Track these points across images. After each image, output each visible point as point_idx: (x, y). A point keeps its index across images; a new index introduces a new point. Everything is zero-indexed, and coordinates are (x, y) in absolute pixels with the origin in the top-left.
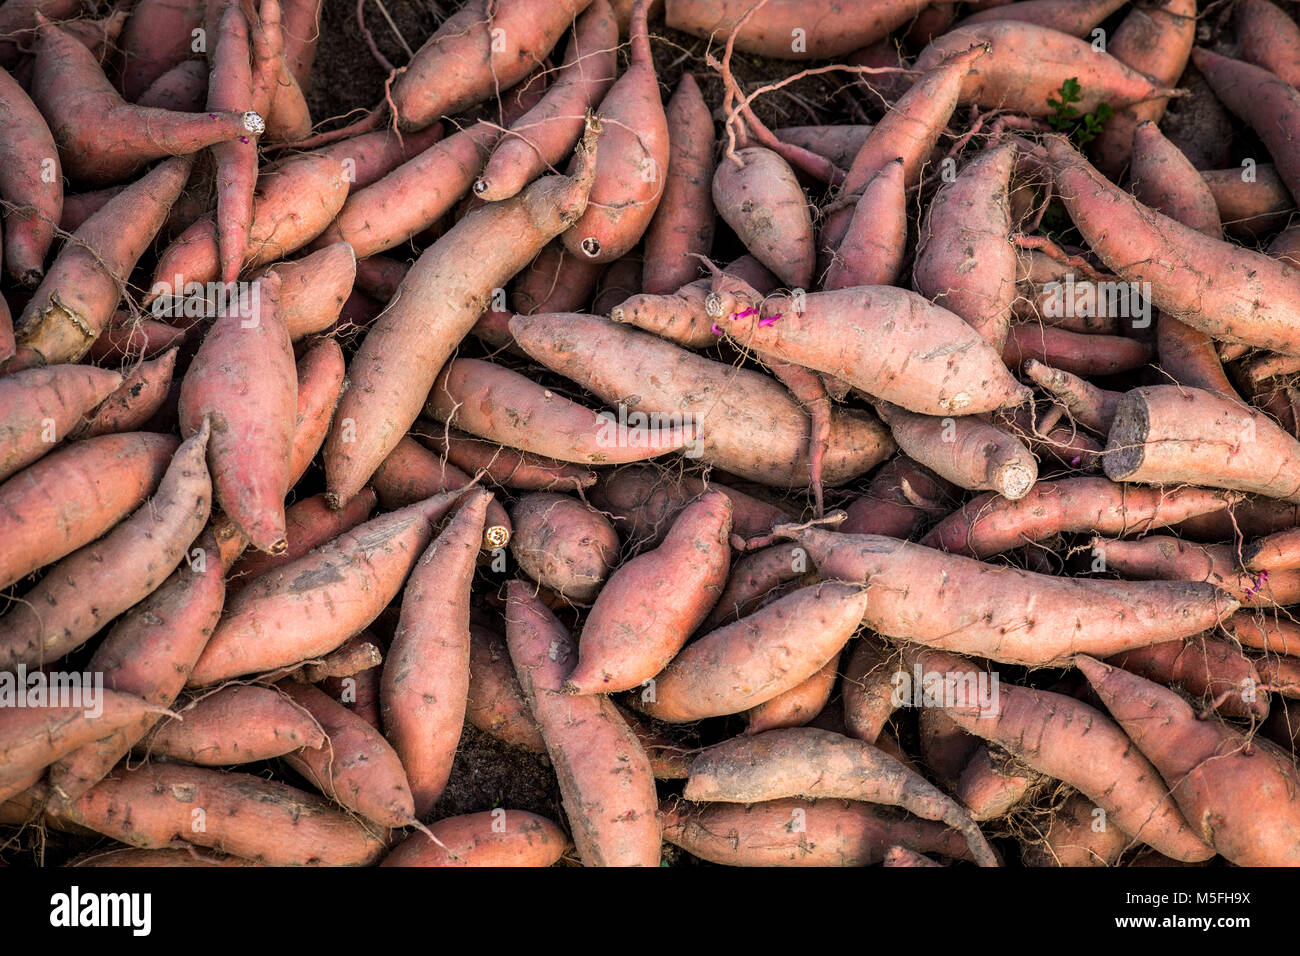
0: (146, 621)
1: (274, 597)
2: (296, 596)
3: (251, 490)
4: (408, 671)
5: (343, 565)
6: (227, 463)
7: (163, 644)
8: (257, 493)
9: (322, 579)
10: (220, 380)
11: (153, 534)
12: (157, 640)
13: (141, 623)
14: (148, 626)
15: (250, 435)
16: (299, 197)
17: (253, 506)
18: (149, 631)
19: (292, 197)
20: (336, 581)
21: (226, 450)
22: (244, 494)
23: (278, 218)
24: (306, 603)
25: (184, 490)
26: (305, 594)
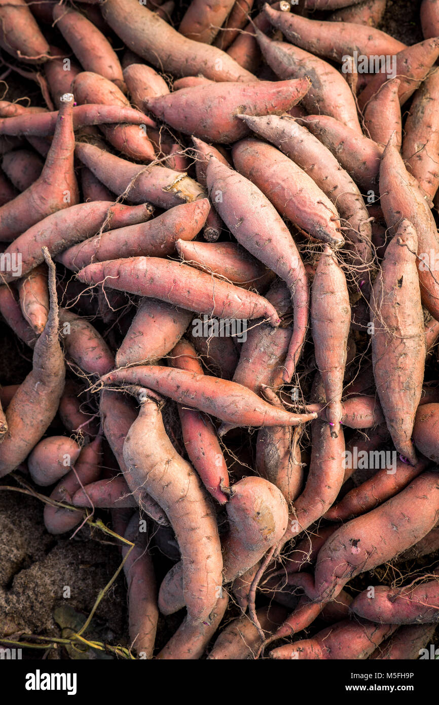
0: (341, 150)
1: (324, 97)
2: (324, 87)
3: (279, 92)
4: (357, 47)
5: (305, 69)
6: (261, 106)
7: (354, 141)
8: (280, 89)
9: (314, 77)
10: (215, 110)
11: (301, 139)
12: (352, 144)
13: (342, 153)
14: (344, 149)
15: (248, 94)
16: (101, 88)
17: (287, 91)
18: (346, 149)
19: (101, 91)
20: (315, 71)
21: (255, 106)
22: (281, 96)
23: (113, 98)
24: (327, 83)
25: (277, 124)
26: (323, 83)
